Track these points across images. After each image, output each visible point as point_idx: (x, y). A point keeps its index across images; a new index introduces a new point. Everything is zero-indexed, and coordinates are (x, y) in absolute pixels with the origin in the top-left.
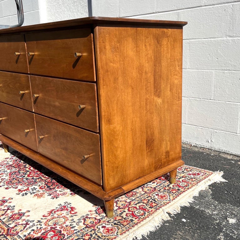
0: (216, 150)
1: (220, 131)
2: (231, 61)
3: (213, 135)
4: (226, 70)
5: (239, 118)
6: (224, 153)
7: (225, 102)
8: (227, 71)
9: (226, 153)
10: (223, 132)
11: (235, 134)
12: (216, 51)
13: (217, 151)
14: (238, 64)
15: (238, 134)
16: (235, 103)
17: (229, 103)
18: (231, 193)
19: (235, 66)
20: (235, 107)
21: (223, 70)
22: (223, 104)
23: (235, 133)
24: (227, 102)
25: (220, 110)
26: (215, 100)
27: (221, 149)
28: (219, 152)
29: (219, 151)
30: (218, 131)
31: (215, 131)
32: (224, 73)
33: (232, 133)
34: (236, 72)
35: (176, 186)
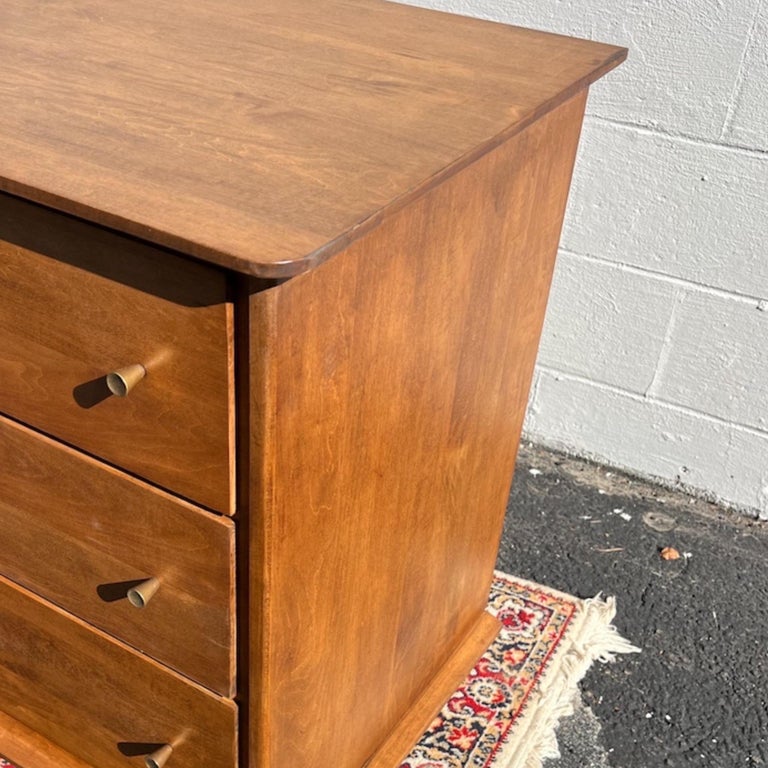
0: (546, 444)
1: (574, 378)
2: (675, 88)
3: (542, 389)
4: (646, 127)
5: (668, 340)
6: (578, 458)
7: (615, 266)
8: (648, 133)
9: (585, 460)
10: (587, 381)
11: (636, 397)
12: (609, 25)
13: (549, 450)
14: (711, 110)
15: (652, 401)
16: (659, 277)
17: (632, 274)
18: (668, 718)
19: (691, 115)
20: (660, 294)
21: (632, 124)
22: (608, 272)
23: (637, 393)
24: (625, 268)
25: (586, 297)
26: (570, 251)
27: (566, 443)
28: (556, 452)
29: (560, 449)
30: (567, 376)
31: (555, 374)
32: (632, 137)
33: (627, 394)
34: (689, 141)
35: (462, 706)
